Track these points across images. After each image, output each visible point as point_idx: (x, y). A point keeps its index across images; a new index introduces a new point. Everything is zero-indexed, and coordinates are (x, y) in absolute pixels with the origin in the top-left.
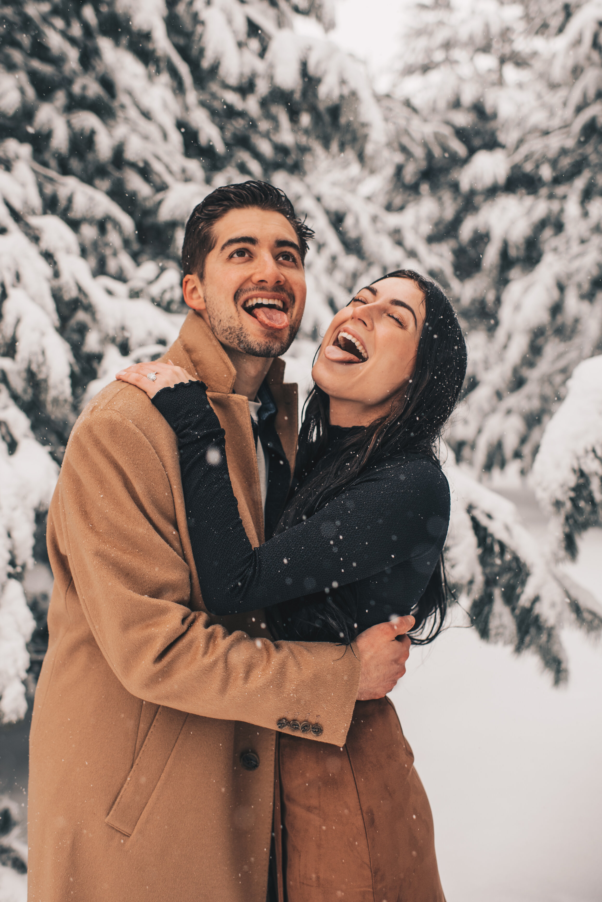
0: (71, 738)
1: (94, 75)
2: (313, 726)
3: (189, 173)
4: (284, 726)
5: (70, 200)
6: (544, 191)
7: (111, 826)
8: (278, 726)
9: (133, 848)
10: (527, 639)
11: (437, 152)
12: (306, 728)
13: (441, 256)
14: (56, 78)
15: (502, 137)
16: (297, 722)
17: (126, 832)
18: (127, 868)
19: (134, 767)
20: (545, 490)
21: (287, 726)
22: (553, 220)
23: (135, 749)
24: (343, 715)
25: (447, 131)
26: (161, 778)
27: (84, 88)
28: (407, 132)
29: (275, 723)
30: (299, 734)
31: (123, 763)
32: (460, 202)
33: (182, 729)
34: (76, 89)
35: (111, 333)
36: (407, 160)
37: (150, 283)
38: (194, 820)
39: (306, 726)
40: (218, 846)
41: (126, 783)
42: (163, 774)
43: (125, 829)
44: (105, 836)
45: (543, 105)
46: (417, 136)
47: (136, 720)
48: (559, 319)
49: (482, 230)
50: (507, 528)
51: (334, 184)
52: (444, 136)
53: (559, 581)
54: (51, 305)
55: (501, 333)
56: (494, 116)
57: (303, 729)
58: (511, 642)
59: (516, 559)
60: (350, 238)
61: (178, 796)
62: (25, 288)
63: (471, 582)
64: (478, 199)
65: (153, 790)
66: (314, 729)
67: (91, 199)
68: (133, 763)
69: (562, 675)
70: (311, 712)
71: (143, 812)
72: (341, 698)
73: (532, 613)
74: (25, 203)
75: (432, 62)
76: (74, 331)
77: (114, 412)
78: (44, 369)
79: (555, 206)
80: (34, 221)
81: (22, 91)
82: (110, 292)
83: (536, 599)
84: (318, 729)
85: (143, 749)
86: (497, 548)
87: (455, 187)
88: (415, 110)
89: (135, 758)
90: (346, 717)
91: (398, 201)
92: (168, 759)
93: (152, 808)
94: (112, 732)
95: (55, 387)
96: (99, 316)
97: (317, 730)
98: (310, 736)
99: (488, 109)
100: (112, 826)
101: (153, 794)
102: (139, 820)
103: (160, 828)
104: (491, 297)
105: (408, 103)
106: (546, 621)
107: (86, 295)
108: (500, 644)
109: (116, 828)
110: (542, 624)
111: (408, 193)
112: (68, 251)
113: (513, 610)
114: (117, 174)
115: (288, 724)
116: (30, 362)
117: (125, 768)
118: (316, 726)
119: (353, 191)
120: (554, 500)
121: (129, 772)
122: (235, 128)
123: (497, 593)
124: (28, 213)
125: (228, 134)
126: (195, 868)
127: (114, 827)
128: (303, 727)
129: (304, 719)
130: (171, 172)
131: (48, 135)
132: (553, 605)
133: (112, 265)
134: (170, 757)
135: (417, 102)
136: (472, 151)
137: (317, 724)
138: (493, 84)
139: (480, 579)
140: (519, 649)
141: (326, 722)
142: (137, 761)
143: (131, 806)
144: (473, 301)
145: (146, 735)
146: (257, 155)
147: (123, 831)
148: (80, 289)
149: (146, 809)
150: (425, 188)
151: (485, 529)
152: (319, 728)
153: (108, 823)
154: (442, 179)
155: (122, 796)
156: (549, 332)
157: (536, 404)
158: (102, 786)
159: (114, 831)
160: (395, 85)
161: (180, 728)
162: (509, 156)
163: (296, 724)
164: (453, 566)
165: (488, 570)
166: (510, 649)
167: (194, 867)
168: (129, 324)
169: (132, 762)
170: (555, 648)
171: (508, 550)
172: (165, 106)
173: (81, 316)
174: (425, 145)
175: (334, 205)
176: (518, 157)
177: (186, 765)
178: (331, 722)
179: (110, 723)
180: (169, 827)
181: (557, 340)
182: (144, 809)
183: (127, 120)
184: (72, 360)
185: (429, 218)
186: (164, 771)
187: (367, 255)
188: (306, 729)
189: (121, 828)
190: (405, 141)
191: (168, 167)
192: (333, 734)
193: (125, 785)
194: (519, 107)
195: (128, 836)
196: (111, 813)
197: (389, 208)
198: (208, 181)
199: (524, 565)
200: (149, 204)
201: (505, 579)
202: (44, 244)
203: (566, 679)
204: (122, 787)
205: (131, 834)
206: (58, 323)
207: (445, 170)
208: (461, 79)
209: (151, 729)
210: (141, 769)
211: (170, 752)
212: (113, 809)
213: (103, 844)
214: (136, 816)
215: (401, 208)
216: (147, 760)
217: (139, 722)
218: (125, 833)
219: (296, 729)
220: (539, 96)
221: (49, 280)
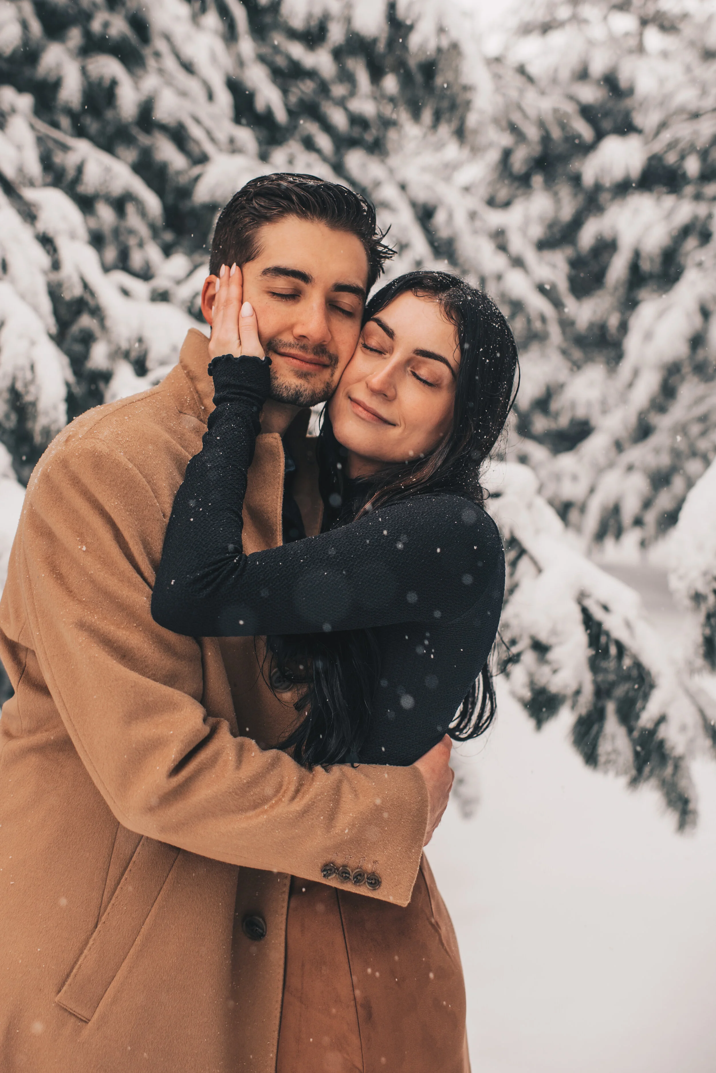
0: (12, 884)
1: (123, 12)
2: (369, 876)
3: (239, 143)
4: (330, 874)
5: (80, 169)
6: (689, 190)
7: (63, 1008)
8: (322, 874)
9: (92, 1038)
10: (647, 769)
11: (556, 134)
12: (359, 877)
13: (554, 266)
14: (70, 11)
15: (639, 120)
16: (348, 868)
17: (83, 1016)
18: (82, 1066)
19: (99, 926)
20: (681, 578)
21: (334, 875)
22: (698, 227)
23: (102, 902)
24: (408, 861)
25: (569, 108)
26: (136, 942)
27: (106, 25)
28: (519, 108)
29: (319, 870)
30: (349, 887)
31: (84, 921)
32: (581, 198)
33: (167, 877)
34: (96, 26)
35: (124, 345)
36: (517, 143)
37: (179, 282)
38: (178, 1001)
39: (360, 875)
40: (208, 1039)
41: (88, 948)
42: (138, 938)
43: (83, 1012)
44: (54, 1021)
45: (693, 81)
46: (532, 113)
47: (105, 862)
48: (701, 354)
49: (608, 234)
50: (628, 625)
51: (424, 169)
52: (566, 114)
53: (692, 696)
54: (46, 305)
55: (626, 367)
56: (630, 92)
57: (355, 879)
58: (626, 772)
59: (638, 665)
60: (440, 239)
61: (158, 967)
62: (13, 282)
63: (578, 692)
64: (604, 197)
65: (124, 959)
66: (370, 880)
67: (108, 170)
68: (98, 921)
69: (689, 818)
70: (366, 856)
71: (109, 989)
72: (406, 838)
73: (655, 737)
74: (20, 170)
75: (554, 20)
76: (75, 340)
77: (98, 441)
78: (32, 389)
79: (702, 210)
80: (29, 194)
81: (25, 25)
82: (125, 292)
83: (662, 719)
84: (375, 882)
85: (112, 902)
86: (613, 650)
87: (576, 180)
88: (530, 79)
89: (100, 915)
90: (411, 864)
91: (503, 193)
92: (147, 917)
93: (122, 983)
94: (71, 878)
95: (46, 414)
96: (108, 323)
97: (373, 882)
98: (364, 891)
99: (623, 83)
100: (65, 1007)
101: (123, 965)
102: (102, 1000)
103: (131, 1012)
104: (614, 321)
105: (521, 70)
106: (673, 748)
107: (92, 294)
108: (611, 774)
109: (69, 1010)
110: (667, 752)
111: (516, 184)
112: (73, 236)
113: (630, 730)
114: (144, 139)
115: (336, 871)
116: (14, 379)
117: (86, 927)
118: (372, 876)
119: (448, 179)
120: (693, 592)
121: (92, 934)
122: (303, 92)
123: (611, 707)
124: (25, 185)
125: (293, 99)
126: (175, 1067)
127: (67, 1008)
128: (356, 877)
129: (356, 866)
130: (212, 139)
131: (56, 85)
132: (683, 728)
133: (137, 259)
134: (150, 914)
135: (533, 70)
136: (600, 135)
137: (373, 873)
138: (631, 52)
139: (588, 689)
140: (635, 782)
141: (385, 870)
142: (103, 919)
143: (93, 980)
144: (591, 326)
145: (118, 883)
146: (327, 127)
147: (80, 1014)
148: (86, 286)
149: (113, 983)
150: (538, 180)
151: (599, 624)
152: (377, 878)
153: (59, 1003)
154: (560, 170)
155: (80, 966)
156: (686, 369)
157: (665, 460)
158: (54, 951)
159: (66, 1014)
160: (507, 48)
161: (165, 875)
162: (646, 143)
163: (347, 871)
164: (555, 671)
165: (600, 678)
166: (623, 781)
167: (173, 1068)
168: (148, 335)
169: (96, 919)
170: (683, 783)
171: (628, 653)
172: (214, 58)
173: (86, 321)
174: (541, 124)
175: (422, 196)
176: (657, 146)
177: (171, 926)
178: (393, 871)
179: (69, 865)
180: (143, 1011)
181: (695, 380)
182: (109, 985)
183: (161, 71)
184: (71, 378)
185: (541, 219)
186: (141, 933)
187: (461, 260)
188: (360, 879)
189: (77, 1011)
190: (516, 118)
191: (209, 133)
192: (394, 888)
193: (86, 951)
194: (662, 82)
195: (86, 1022)
196: (65, 988)
197: (491, 202)
198: (264, 157)
199: (649, 674)
200: (183, 180)
201: (620, 691)
202: (41, 226)
203: (694, 823)
204: (81, 953)
205: (89, 1019)
206: (54, 330)
207: (565, 158)
208: (591, 43)
209: (125, 875)
210: (109, 930)
211: (149, 907)
212: (67, 983)
213: (50, 1032)
214: (98, 995)
215: (507, 204)
216: (118, 917)
217: (109, 866)
218: (82, 1018)
219: (346, 879)
220: (688, 69)
221: (45, 273)
